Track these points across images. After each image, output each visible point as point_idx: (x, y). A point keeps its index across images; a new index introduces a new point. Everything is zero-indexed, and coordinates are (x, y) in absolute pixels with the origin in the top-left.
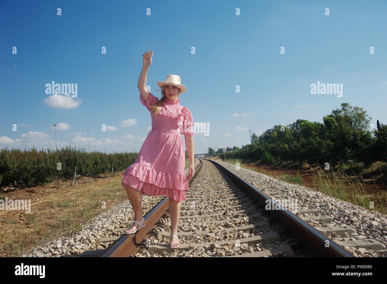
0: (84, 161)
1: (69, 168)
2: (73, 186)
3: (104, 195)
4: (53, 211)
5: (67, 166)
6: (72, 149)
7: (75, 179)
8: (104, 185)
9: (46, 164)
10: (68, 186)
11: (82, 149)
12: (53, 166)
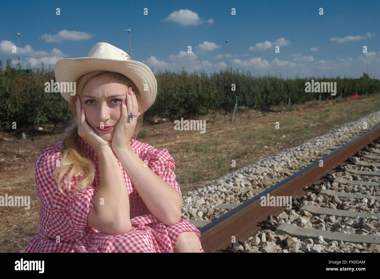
0: (249, 88)
1: (229, 98)
2: (232, 122)
3: (263, 137)
4: (186, 157)
5: (227, 94)
6: (234, 72)
7: (236, 112)
8: (271, 122)
9: (197, 91)
10: (225, 122)
11: (247, 72)
12: (207, 94)
